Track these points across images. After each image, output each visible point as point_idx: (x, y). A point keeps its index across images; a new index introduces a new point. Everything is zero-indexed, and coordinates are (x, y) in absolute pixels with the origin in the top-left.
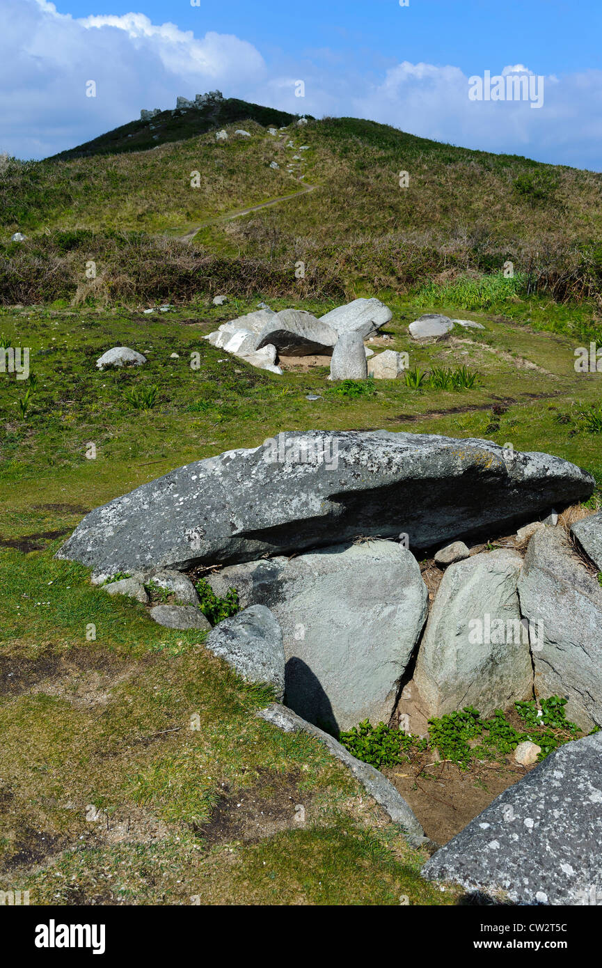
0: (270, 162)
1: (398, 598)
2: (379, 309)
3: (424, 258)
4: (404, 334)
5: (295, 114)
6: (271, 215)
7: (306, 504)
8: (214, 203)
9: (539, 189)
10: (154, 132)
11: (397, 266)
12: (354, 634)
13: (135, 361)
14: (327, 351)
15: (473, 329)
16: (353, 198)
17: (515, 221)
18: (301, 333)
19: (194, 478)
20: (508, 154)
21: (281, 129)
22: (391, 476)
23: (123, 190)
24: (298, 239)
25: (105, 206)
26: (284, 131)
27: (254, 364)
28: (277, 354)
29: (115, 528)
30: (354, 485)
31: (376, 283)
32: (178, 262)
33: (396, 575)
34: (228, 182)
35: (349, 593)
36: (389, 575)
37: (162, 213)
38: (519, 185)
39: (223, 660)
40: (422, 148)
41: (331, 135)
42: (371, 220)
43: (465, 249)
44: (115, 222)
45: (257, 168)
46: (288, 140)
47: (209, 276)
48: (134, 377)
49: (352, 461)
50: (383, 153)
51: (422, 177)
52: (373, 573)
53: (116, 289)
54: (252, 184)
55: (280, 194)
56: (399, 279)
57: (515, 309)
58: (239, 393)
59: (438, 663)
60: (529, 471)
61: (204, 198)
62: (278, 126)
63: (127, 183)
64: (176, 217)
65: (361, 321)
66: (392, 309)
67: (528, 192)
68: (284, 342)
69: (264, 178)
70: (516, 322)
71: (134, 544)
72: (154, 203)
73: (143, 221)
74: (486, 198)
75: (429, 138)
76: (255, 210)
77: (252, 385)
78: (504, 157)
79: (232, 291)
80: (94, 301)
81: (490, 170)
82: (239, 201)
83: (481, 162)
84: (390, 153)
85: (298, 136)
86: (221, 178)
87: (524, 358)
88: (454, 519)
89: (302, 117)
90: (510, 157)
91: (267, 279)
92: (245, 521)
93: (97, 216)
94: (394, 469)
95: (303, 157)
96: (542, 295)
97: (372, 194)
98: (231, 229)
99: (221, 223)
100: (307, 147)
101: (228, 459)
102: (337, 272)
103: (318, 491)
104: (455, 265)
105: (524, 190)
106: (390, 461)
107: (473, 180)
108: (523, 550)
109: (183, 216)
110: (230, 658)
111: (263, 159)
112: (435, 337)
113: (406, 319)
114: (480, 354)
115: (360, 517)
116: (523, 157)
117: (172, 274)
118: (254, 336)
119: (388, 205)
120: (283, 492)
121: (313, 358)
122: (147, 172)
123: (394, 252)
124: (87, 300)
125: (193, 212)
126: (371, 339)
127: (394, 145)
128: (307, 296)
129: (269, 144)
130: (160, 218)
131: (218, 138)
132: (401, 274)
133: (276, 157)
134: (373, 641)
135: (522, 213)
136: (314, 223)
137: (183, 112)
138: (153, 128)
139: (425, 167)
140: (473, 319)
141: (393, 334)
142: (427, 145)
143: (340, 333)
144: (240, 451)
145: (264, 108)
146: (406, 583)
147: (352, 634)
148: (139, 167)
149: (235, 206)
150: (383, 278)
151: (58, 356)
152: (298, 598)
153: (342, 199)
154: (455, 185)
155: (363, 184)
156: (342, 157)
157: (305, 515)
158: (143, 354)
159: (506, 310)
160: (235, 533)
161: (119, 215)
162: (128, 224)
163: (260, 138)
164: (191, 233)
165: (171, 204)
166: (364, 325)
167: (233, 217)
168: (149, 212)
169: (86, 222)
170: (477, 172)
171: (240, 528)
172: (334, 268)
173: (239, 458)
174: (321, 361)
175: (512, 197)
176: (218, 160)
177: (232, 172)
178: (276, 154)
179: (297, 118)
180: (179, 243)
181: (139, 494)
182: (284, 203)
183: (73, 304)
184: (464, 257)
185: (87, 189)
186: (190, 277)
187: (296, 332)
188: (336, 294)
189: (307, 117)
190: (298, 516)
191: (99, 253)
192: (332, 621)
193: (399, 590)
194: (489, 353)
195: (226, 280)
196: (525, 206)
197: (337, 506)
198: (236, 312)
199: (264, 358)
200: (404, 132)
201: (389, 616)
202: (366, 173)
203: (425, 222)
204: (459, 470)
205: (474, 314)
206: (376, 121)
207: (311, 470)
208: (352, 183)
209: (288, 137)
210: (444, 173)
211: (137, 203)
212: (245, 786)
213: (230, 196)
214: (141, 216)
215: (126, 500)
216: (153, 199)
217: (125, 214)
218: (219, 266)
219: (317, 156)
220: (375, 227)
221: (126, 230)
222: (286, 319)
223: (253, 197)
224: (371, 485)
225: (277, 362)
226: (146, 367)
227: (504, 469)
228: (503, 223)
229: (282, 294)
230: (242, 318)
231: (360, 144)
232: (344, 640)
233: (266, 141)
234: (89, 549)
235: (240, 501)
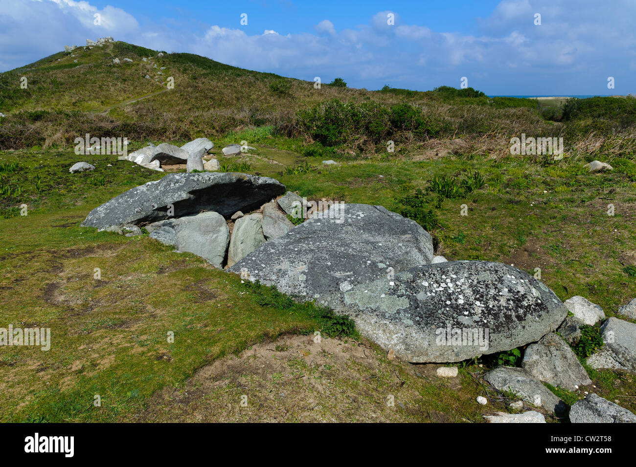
0: (145, 76)
1: (218, 231)
2: (207, 143)
3: (228, 121)
4: (220, 154)
5: (156, 50)
6: (148, 102)
7: (180, 195)
8: (117, 96)
9: (281, 89)
10: (75, 58)
11: (216, 125)
12: (203, 245)
13: (90, 168)
14: (184, 162)
15: (251, 150)
16: (192, 93)
17: (272, 104)
18: (171, 154)
19: (135, 192)
20: (267, 72)
21: (149, 58)
22: (210, 183)
23: (62, 90)
24: (165, 114)
25: (52, 98)
26: (151, 59)
27: (150, 168)
28: (161, 164)
29: (105, 214)
30: (197, 188)
31: (206, 133)
32: (103, 124)
33: (217, 222)
34: (123, 86)
35: (200, 230)
36: (214, 222)
37: (87, 101)
38: (272, 87)
39: (156, 240)
40: (224, 69)
41: (177, 62)
42: (201, 104)
43: (247, 116)
44: (59, 107)
45: (138, 79)
46: (154, 64)
47: (120, 131)
48: (91, 175)
49: (196, 180)
50: (204, 71)
51: (226, 83)
52: (208, 222)
53: (69, 139)
54: (137, 87)
55: (152, 92)
56: (217, 131)
57: (270, 141)
58: (145, 178)
59: (236, 254)
60: (260, 182)
61: (110, 94)
62: (147, 56)
63: (63, 86)
64: (95, 104)
65: (200, 148)
66: (215, 143)
67: (277, 90)
68: (163, 158)
69: (142, 83)
70: (271, 147)
71: (114, 217)
72: (81, 96)
73: (76, 106)
74: (257, 93)
75: (228, 64)
76: (139, 100)
77: (151, 174)
78: (265, 74)
79: (133, 138)
80: (57, 145)
81: (259, 80)
82: (130, 95)
83: (254, 76)
84: (208, 71)
85: (159, 62)
86: (119, 83)
87: (273, 160)
88: (236, 202)
89: (160, 52)
90: (268, 74)
91: (151, 131)
92: (158, 204)
93: (48, 103)
94: (211, 181)
95: (163, 72)
96: (282, 135)
97: (201, 91)
98: (128, 109)
99: (121, 106)
100: (164, 68)
101: (148, 185)
102: (186, 128)
103: (184, 190)
104: (243, 124)
105: (274, 89)
106: (210, 179)
107: (250, 85)
108: (262, 213)
109: (100, 103)
110: (158, 239)
111: (141, 74)
112: (234, 154)
113: (220, 147)
114: (254, 160)
115: (201, 201)
116: (274, 74)
117: (100, 131)
118: (148, 157)
119: (209, 97)
120: (172, 192)
121: (178, 166)
122: (75, 80)
123: (214, 118)
124: (53, 145)
125: (105, 101)
126: (205, 156)
127: (210, 67)
128: (172, 139)
129: (143, 66)
130: (86, 104)
131: (114, 62)
132: (218, 129)
133: (148, 73)
134: (210, 247)
135: (275, 100)
136: (172, 106)
137: (90, 48)
138: (74, 56)
139: (227, 78)
140: (252, 146)
141: (215, 154)
142: (227, 68)
143: (190, 153)
144: (153, 182)
145: (138, 47)
146: (221, 226)
147: (202, 245)
148: (69, 77)
149: (128, 98)
150: (209, 130)
151: (46, 169)
152: (180, 232)
153: (185, 94)
154: (242, 87)
155: (196, 87)
156: (183, 73)
157: (180, 199)
158: (94, 165)
159: (266, 142)
160: (154, 209)
161: (61, 103)
162: (68, 108)
163: (138, 63)
164: (105, 111)
165: (92, 97)
166: (201, 150)
167: (128, 103)
168: (79, 101)
169: (42, 107)
170: (252, 81)
171: (156, 207)
172: (184, 126)
173: (154, 184)
174: (182, 166)
175: (269, 93)
176: (116, 74)
177: (125, 80)
178: (148, 71)
179: (158, 52)
180: (101, 116)
181: (113, 201)
182: (155, 96)
183: (44, 148)
184: (247, 120)
185: (40, 89)
186: (110, 132)
187: (169, 154)
188: (187, 137)
189: (162, 52)
190: (178, 200)
191: (54, 122)
192: (194, 240)
193: (218, 228)
194: (258, 159)
195: (129, 133)
196: (276, 97)
197: (192, 196)
198: (137, 147)
199: (155, 165)
200: (215, 60)
201: (216, 238)
202: (197, 81)
203: (228, 105)
204: (234, 180)
205: (253, 145)
206: (200, 55)
207: (181, 184)
208: (190, 86)
209: (153, 63)
210: (236, 81)
211: (71, 97)
212: (168, 265)
213: (125, 92)
214: (75, 103)
215: (107, 204)
216: (81, 94)
217: (65, 102)
218: (125, 126)
219: (170, 72)
220: (204, 108)
221: (68, 110)
222: (163, 148)
223: (137, 93)
224: (204, 187)
225: (161, 167)
226: (96, 170)
227: (251, 181)
228: (266, 105)
229: (159, 139)
230: (140, 150)
231: (193, 67)
232: (199, 247)
233: (141, 64)
234: (95, 222)
235: (155, 198)
